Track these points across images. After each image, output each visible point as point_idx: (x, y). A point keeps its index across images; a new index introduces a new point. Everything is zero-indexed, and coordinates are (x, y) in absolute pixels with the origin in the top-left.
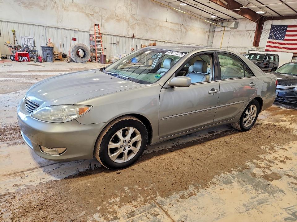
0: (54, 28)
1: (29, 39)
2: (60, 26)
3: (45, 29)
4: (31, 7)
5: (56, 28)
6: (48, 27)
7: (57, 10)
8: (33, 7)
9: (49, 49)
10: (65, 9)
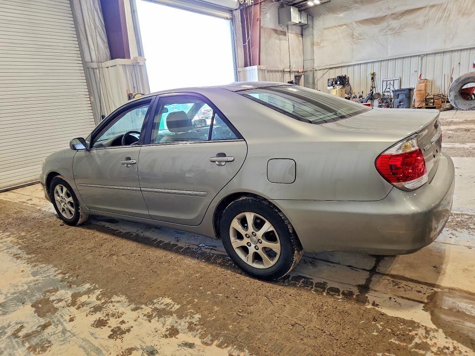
0: (438, 53)
1: (392, 82)
2: (449, 47)
3: (422, 59)
4: (402, 31)
5: (440, 53)
6: (427, 55)
7: (447, 20)
8: (405, 29)
9: (404, 92)
10: (463, 14)
